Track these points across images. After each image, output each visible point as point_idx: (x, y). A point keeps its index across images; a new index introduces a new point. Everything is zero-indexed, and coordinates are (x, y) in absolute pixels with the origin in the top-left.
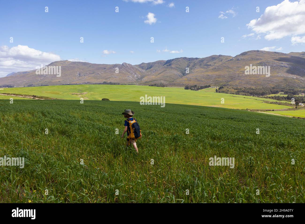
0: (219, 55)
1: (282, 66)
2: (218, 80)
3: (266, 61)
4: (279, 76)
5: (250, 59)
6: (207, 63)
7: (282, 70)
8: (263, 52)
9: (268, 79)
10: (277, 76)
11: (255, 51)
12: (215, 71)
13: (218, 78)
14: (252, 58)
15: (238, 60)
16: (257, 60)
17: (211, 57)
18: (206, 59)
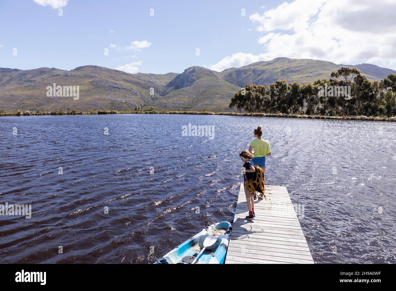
0: (52, 68)
1: (115, 87)
2: (26, 103)
3: (100, 80)
4: (108, 98)
5: (83, 76)
6: (31, 78)
7: (114, 92)
8: (102, 68)
9: (92, 103)
10: (105, 99)
11: (92, 66)
12: (28, 90)
13: (28, 99)
14: (86, 75)
15: (66, 76)
16: (91, 78)
17: (39, 70)
18: (31, 72)
